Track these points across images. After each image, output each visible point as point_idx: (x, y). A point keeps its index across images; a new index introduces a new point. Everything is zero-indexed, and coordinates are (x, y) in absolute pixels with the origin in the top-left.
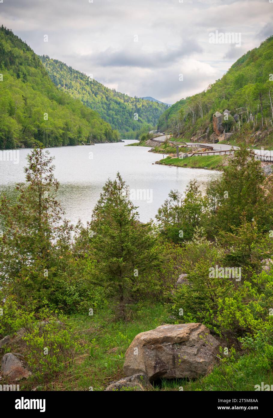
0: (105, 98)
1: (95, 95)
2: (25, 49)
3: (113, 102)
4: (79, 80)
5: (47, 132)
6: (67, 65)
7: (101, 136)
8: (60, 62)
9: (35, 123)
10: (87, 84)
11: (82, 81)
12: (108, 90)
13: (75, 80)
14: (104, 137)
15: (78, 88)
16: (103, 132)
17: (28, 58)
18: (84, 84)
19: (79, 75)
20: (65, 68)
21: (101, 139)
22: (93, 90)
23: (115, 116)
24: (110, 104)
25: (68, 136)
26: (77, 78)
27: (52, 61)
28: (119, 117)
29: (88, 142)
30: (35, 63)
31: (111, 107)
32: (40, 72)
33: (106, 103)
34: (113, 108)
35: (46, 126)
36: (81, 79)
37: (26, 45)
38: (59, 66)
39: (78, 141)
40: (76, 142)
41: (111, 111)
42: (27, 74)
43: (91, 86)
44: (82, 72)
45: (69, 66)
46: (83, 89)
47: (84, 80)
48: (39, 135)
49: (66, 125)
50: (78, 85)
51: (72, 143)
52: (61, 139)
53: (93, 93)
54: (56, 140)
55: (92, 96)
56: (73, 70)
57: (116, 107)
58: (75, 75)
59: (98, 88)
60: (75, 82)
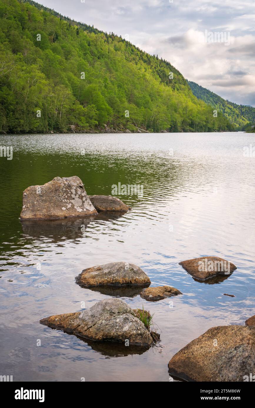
0: (222, 105)
1: (216, 103)
2: (178, 74)
3: (227, 108)
4: (206, 94)
5: (197, 123)
6: (199, 85)
7: (224, 128)
8: (195, 83)
9: (189, 118)
10: (211, 96)
11: (208, 95)
12: (224, 100)
13: (203, 94)
14: (226, 128)
15: (205, 99)
16: (226, 125)
17: (180, 79)
18: (209, 96)
19: (206, 91)
20: (197, 86)
21: (225, 130)
22: (214, 100)
23: (228, 117)
24: (225, 109)
25: (208, 126)
26: (205, 93)
27: (190, 83)
28: (230, 117)
29: (219, 130)
30: (184, 82)
31: (226, 111)
32: (187, 88)
33: (222, 109)
34: (227, 111)
35: (196, 119)
36: (207, 93)
37: (178, 71)
38: (194, 85)
39: (213, 129)
40: (212, 130)
41: (225, 114)
42: (179, 89)
43: (213, 98)
44: (208, 89)
45: (200, 86)
46: (208, 99)
47: (209, 94)
48: (192, 125)
49: (207, 119)
50: (205, 97)
51: (210, 130)
52: (204, 128)
53: (214, 102)
54: (201, 128)
55: (214, 104)
56: (202, 88)
57: (229, 111)
58: (204, 91)
59: (218, 99)
60: (203, 95)
